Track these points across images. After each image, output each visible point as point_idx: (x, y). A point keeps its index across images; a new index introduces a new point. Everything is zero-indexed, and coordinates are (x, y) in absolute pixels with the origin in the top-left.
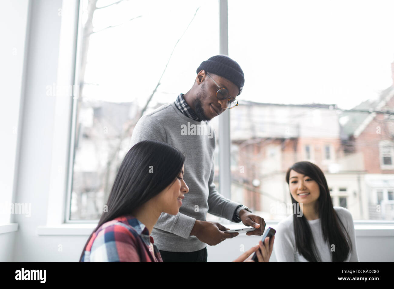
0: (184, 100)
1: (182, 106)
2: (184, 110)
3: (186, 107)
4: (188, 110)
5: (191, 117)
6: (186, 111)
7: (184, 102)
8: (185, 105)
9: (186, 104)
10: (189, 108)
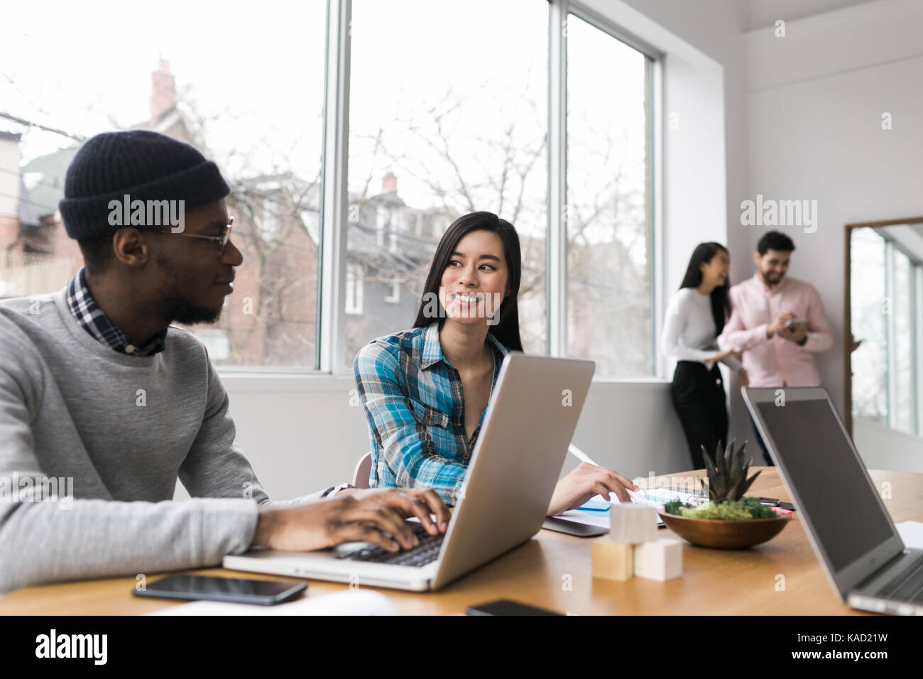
0: (85, 290)
1: (79, 309)
2: (84, 321)
3: (90, 310)
4: (95, 320)
5: (103, 339)
6: (90, 322)
7: (85, 297)
8: (87, 304)
9: (91, 303)
10: (97, 313)
